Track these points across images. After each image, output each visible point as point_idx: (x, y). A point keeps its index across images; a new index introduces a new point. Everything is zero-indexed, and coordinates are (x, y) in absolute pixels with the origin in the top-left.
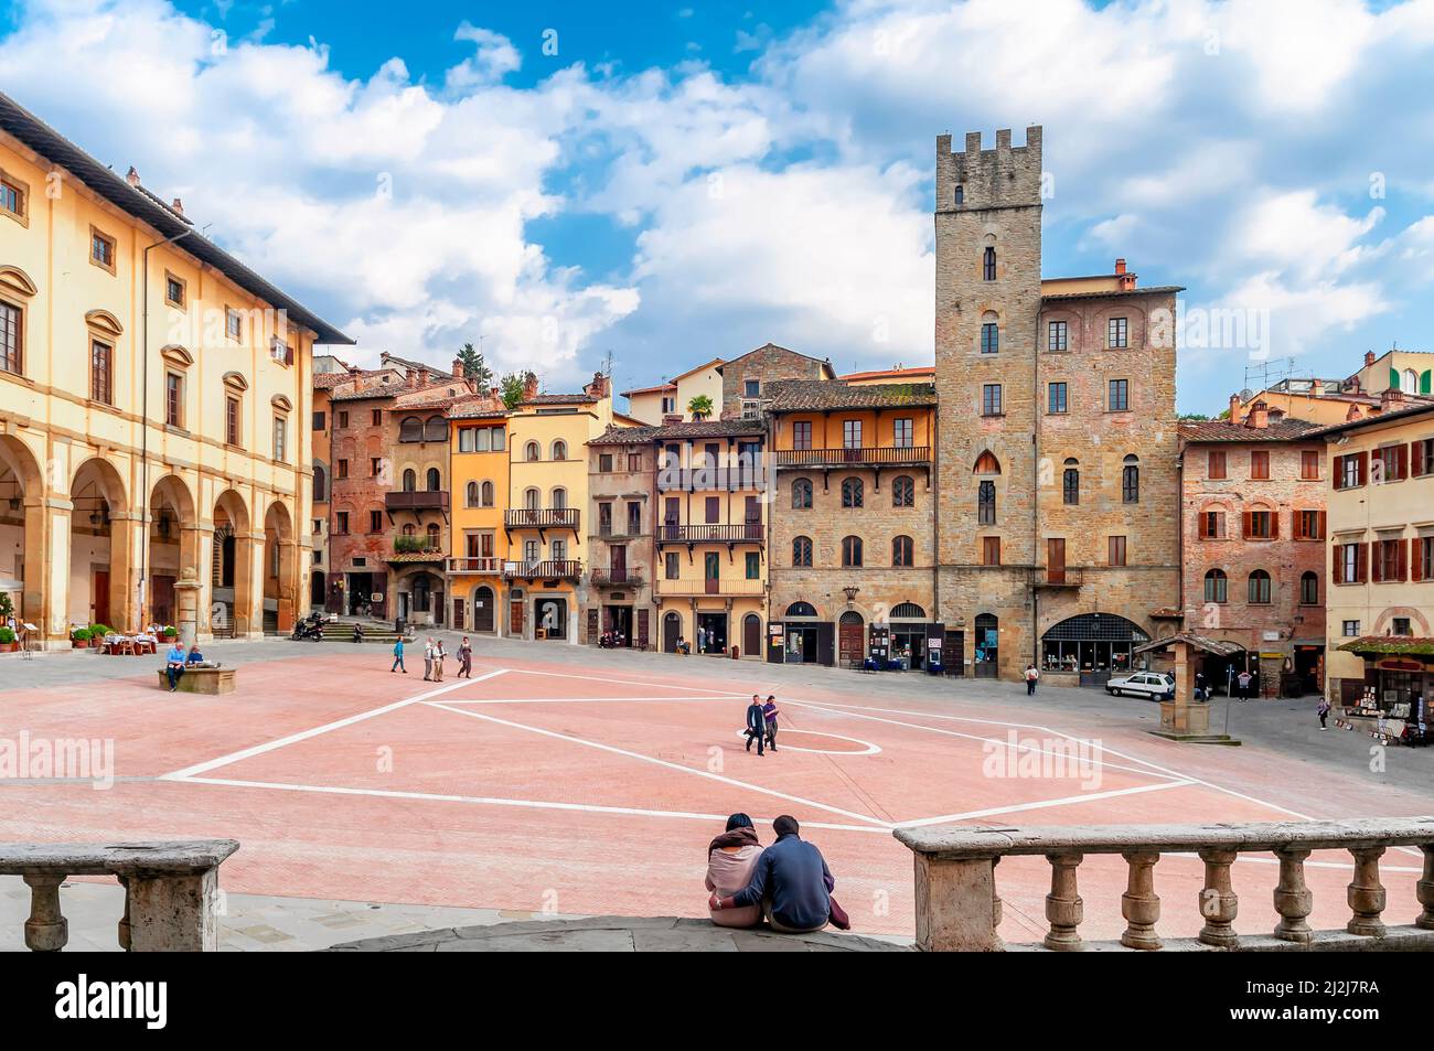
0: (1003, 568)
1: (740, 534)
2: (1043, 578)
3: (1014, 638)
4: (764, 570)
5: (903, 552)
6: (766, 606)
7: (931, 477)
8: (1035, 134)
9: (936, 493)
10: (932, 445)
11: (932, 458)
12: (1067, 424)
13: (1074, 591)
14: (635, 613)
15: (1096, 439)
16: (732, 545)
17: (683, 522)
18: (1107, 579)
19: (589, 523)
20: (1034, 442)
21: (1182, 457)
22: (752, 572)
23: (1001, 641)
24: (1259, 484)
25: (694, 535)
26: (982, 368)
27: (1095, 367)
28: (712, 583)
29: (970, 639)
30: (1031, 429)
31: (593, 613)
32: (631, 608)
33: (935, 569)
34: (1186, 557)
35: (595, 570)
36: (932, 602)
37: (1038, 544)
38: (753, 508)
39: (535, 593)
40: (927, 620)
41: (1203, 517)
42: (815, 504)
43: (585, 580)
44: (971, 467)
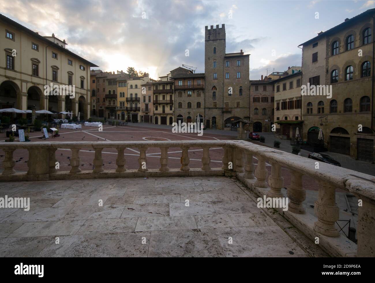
0: (217, 108)
1: (169, 102)
2: (224, 110)
3: (220, 122)
4: (173, 109)
5: (199, 105)
6: (174, 116)
7: (204, 91)
8: (223, 25)
9: (205, 94)
10: (204, 84)
11: (204, 87)
12: (229, 81)
13: (230, 112)
14: (150, 117)
15: (234, 83)
16: (167, 104)
17: (158, 100)
18: (236, 110)
19: (142, 100)
20: (223, 84)
21: (250, 87)
22: (171, 109)
23: (217, 122)
24: (264, 92)
25: (160, 102)
26: (213, 70)
27: (234, 70)
28: (164, 111)
29: (211, 122)
30: (222, 82)
31: (142, 117)
32: (149, 116)
33: (205, 108)
34: (251, 106)
35: (143, 109)
36: (204, 115)
37: (224, 103)
38: (171, 96)
39: (132, 113)
40: (203, 118)
41: (254, 98)
42: (183, 96)
43: (141, 111)
44: (211, 89)
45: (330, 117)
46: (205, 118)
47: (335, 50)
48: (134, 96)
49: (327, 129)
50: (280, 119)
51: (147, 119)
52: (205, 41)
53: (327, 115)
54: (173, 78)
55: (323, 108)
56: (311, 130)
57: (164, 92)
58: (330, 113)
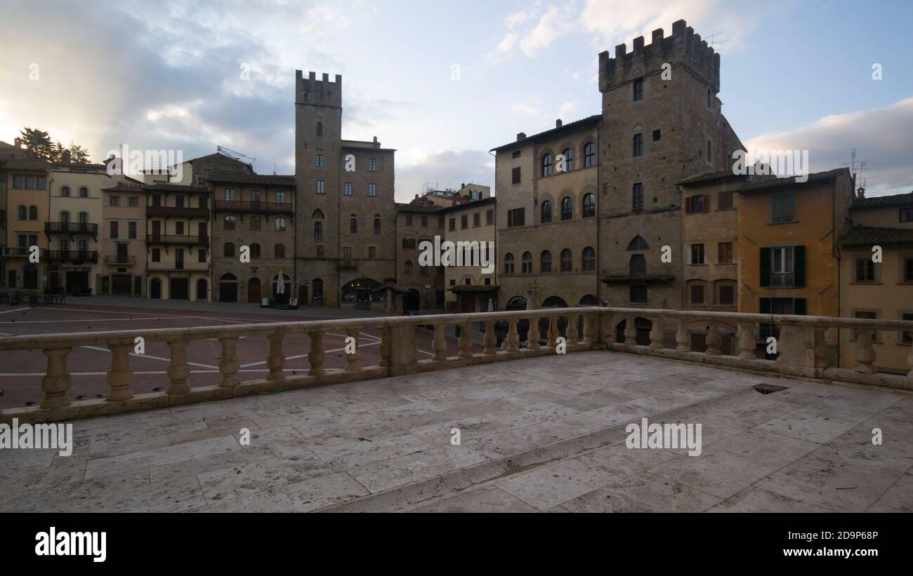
0: (324, 259)
1: (196, 240)
2: (342, 263)
3: (331, 290)
4: (209, 258)
5: (280, 251)
6: (210, 276)
7: (293, 219)
9: (295, 225)
10: (293, 203)
11: (293, 210)
12: (352, 200)
13: (354, 269)
14: (133, 278)
15: (364, 207)
16: (190, 246)
17: (162, 232)
18: (367, 264)
19: (104, 231)
20: (339, 206)
21: (396, 217)
22: (202, 259)
23: (324, 290)
24: (424, 228)
25: (169, 240)
26: (317, 173)
27: (363, 178)
28: (180, 264)
29: (310, 290)
30: (337, 200)
31: (106, 278)
32: (130, 276)
33: (295, 259)
34: (397, 256)
35: (107, 256)
36: (293, 275)
37: (340, 249)
38: (203, 228)
39: (68, 268)
40: (291, 281)
41: (404, 241)
42: (236, 228)
43: (100, 261)
44: (311, 215)
45: (541, 280)
46: (295, 281)
47: (546, 168)
48: (74, 219)
49: (537, 300)
50: (457, 283)
51: (121, 284)
52: (296, 104)
53: (536, 276)
54: (209, 182)
55: (530, 264)
56: (511, 302)
57: (181, 215)
58: (541, 272)
